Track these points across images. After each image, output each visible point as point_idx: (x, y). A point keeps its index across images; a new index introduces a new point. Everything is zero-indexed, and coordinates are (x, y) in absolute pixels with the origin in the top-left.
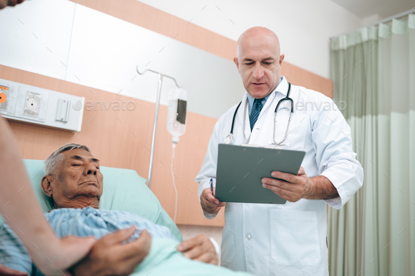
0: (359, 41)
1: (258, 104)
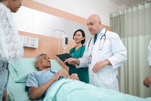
0: (119, 15)
1: (95, 37)
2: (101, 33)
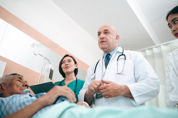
1: (108, 57)
2: (117, 50)
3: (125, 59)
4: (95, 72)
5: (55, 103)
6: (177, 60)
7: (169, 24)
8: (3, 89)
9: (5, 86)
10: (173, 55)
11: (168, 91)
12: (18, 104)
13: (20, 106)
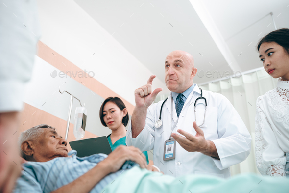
1: (180, 100)
2: (194, 91)
3: (206, 105)
4: (160, 118)
5: (121, 169)
6: (271, 107)
7: (260, 56)
8: (31, 149)
9: (33, 144)
10: (266, 99)
11: (258, 148)
12: (66, 170)
13: (70, 173)
